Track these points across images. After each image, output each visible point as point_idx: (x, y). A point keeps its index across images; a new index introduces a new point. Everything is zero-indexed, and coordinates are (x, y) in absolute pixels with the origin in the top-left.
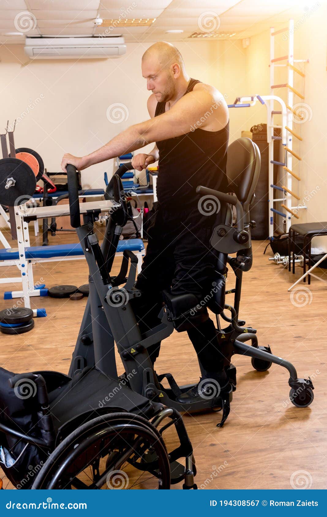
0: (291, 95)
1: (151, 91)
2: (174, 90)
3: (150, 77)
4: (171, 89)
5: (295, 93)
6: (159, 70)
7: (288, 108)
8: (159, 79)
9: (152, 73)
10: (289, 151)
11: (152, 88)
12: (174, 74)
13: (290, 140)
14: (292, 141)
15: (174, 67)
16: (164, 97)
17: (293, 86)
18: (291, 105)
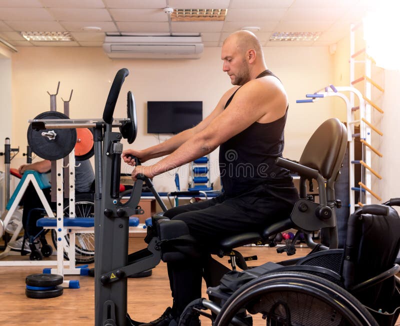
0: (368, 86)
1: (227, 72)
2: (248, 74)
3: (226, 58)
4: (244, 72)
5: (374, 85)
6: (235, 54)
7: (366, 99)
8: (234, 61)
9: (229, 55)
10: (367, 145)
11: (227, 69)
12: (250, 59)
13: (369, 134)
14: (370, 135)
15: (250, 52)
16: (237, 80)
17: (372, 77)
18: (369, 97)
